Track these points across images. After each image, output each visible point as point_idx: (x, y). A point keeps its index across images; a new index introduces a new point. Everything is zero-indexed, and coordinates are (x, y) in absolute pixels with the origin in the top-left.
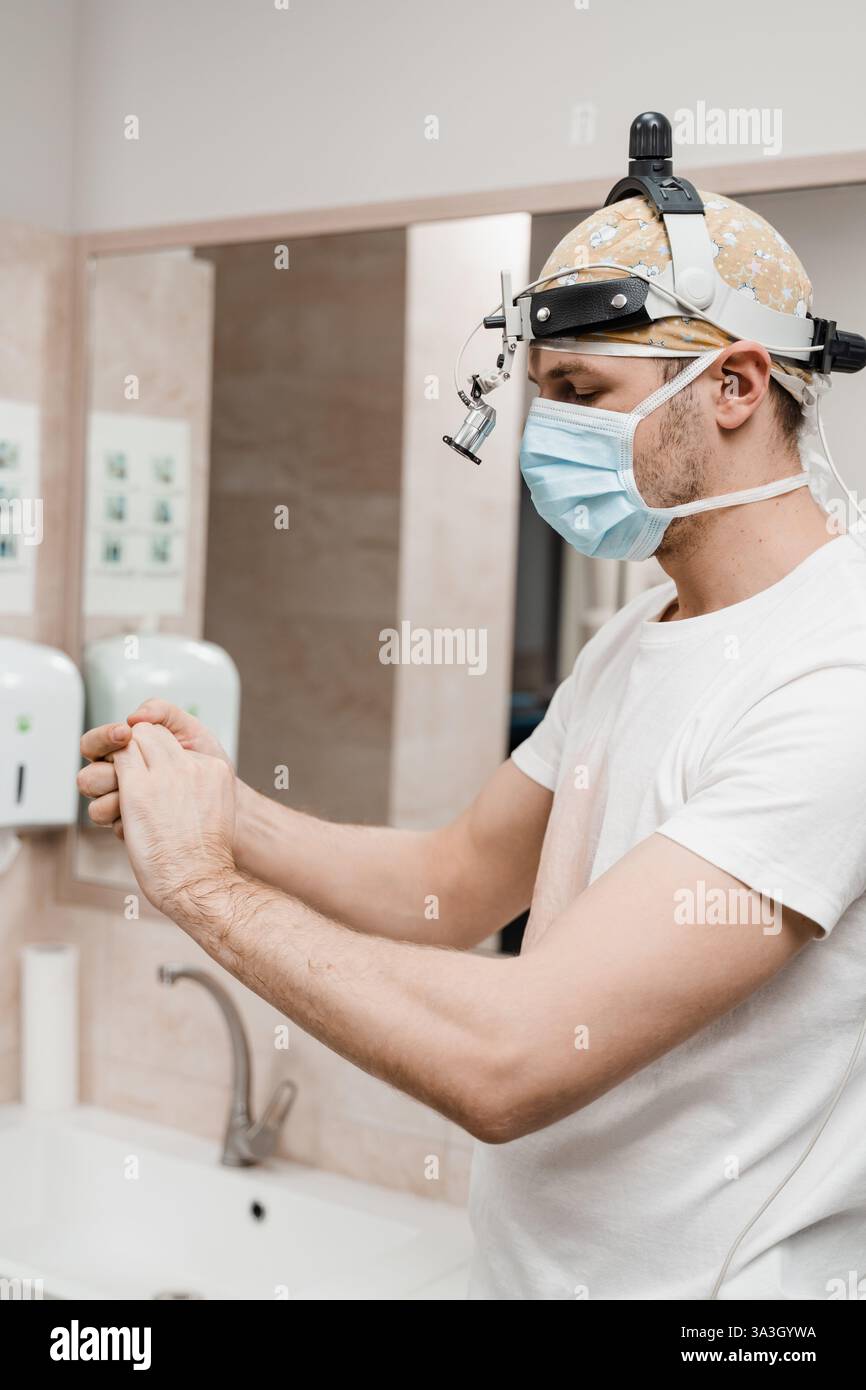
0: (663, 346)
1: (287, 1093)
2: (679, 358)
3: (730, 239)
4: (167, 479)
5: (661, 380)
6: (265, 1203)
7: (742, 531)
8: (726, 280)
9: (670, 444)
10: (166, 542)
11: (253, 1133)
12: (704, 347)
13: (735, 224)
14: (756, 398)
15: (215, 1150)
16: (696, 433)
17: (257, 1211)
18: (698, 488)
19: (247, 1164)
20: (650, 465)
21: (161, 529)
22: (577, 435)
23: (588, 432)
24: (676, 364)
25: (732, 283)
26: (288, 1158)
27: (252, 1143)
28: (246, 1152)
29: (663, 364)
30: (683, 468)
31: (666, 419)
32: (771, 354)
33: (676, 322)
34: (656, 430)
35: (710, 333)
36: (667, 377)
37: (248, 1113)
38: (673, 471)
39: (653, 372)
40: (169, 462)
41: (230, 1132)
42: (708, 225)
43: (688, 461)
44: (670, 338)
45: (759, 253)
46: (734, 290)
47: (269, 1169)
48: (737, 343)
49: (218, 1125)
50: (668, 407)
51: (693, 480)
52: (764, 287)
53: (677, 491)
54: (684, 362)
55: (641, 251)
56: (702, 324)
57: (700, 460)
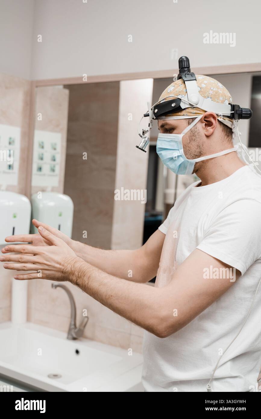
0: (187, 115)
1: (86, 319)
2: (192, 118)
3: (203, 86)
4: (55, 149)
5: (188, 125)
6: (79, 350)
7: (216, 163)
8: (202, 96)
9: (192, 141)
10: (54, 166)
11: (76, 330)
12: (198, 115)
13: (205, 82)
14: (214, 127)
15: (65, 335)
16: (199, 137)
17: (77, 352)
18: (202, 153)
19: (74, 339)
20: (187, 147)
21: (53, 163)
22: (169, 141)
23: (171, 141)
24: (191, 120)
25: (205, 97)
26: (86, 338)
27: (76, 333)
28: (75, 336)
29: (188, 120)
30: (196, 148)
31: (190, 135)
32: (216, 115)
33: (190, 109)
34: (188, 138)
35: (200, 111)
36: (189, 124)
37: (75, 325)
38: (194, 148)
39: (185, 123)
40: (55, 144)
41: (70, 330)
42: (197, 83)
43: (197, 145)
44: (189, 113)
45: (212, 88)
46: (205, 99)
47: (80, 340)
48: (207, 112)
49: (67, 329)
50: (190, 132)
51: (200, 150)
52: (214, 97)
53: (196, 154)
54: (193, 119)
55: (180, 91)
56: (197, 109)
57: (201, 145)
